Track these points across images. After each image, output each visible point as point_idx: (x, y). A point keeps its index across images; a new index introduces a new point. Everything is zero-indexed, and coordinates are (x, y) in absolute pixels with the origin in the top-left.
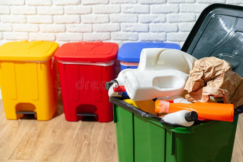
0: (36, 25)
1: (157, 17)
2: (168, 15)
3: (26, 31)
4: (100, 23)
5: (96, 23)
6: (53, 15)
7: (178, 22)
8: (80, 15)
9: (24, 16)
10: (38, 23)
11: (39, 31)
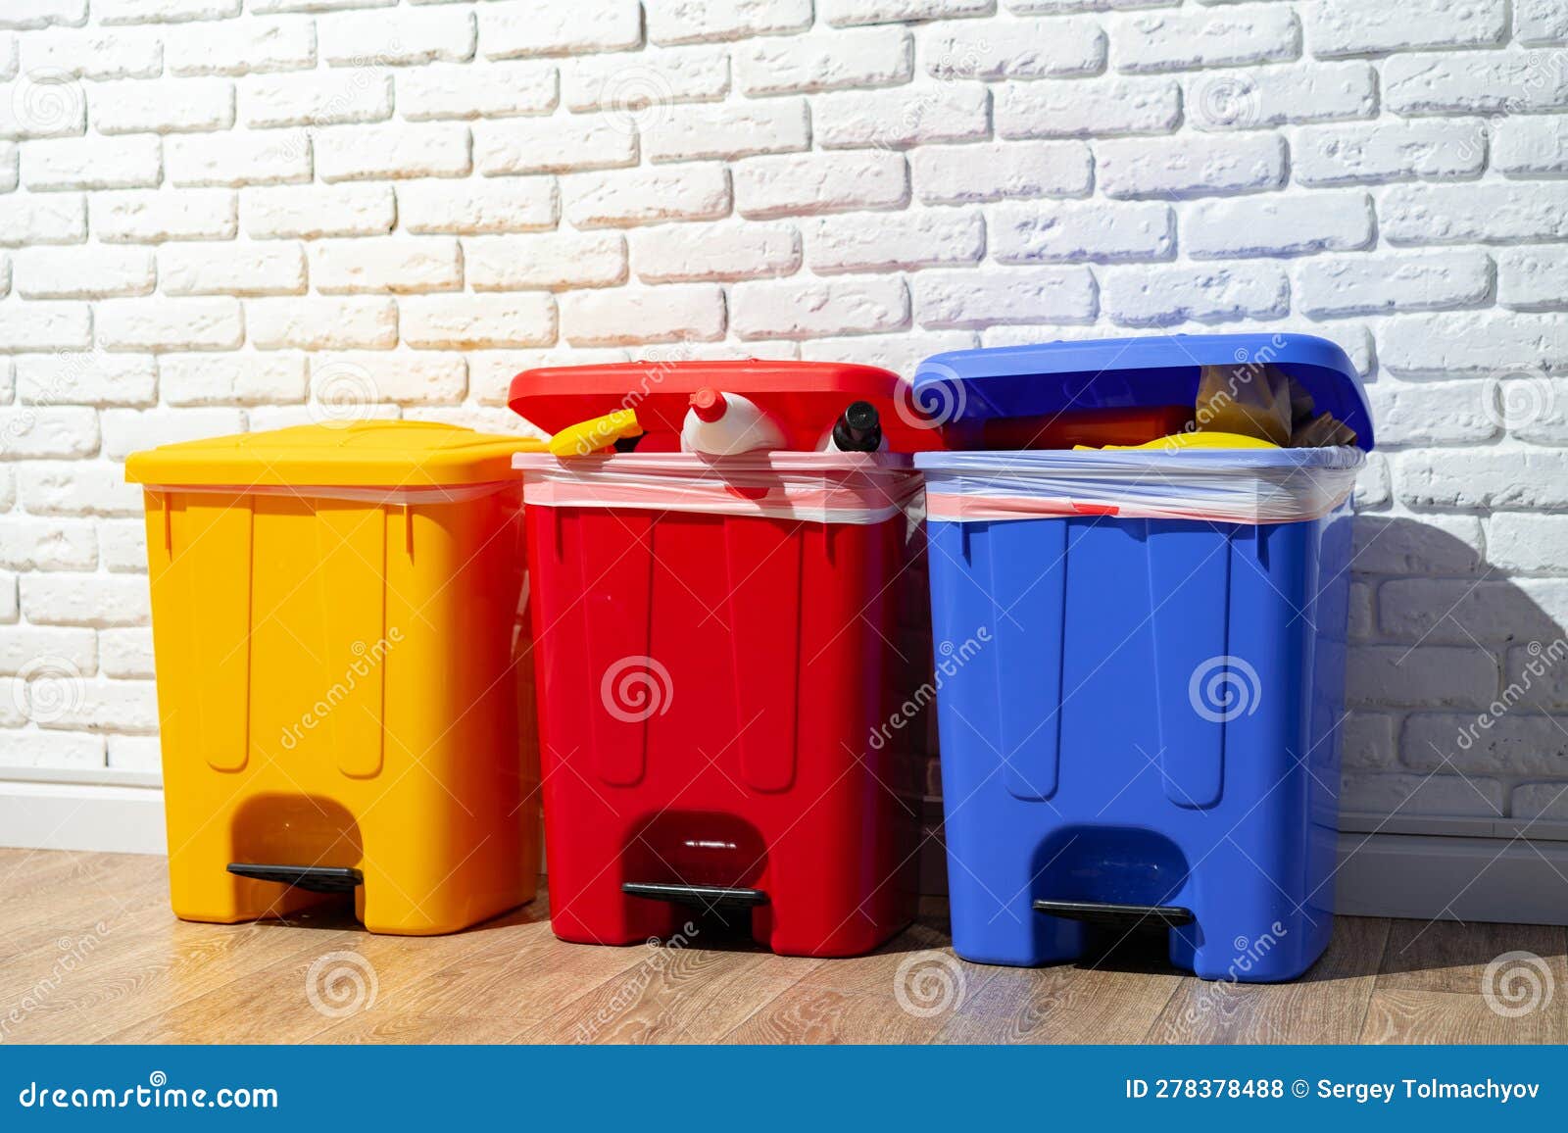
0: (454, 356)
1: (1224, 278)
2: (1297, 266)
3: (388, 401)
4: (845, 332)
5: (823, 335)
6: (555, 289)
7: (1367, 311)
8: (726, 286)
9: (385, 300)
10: (467, 345)
11: (465, 394)
